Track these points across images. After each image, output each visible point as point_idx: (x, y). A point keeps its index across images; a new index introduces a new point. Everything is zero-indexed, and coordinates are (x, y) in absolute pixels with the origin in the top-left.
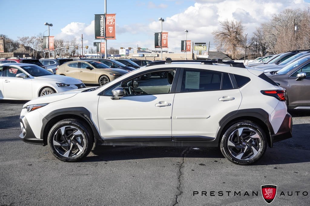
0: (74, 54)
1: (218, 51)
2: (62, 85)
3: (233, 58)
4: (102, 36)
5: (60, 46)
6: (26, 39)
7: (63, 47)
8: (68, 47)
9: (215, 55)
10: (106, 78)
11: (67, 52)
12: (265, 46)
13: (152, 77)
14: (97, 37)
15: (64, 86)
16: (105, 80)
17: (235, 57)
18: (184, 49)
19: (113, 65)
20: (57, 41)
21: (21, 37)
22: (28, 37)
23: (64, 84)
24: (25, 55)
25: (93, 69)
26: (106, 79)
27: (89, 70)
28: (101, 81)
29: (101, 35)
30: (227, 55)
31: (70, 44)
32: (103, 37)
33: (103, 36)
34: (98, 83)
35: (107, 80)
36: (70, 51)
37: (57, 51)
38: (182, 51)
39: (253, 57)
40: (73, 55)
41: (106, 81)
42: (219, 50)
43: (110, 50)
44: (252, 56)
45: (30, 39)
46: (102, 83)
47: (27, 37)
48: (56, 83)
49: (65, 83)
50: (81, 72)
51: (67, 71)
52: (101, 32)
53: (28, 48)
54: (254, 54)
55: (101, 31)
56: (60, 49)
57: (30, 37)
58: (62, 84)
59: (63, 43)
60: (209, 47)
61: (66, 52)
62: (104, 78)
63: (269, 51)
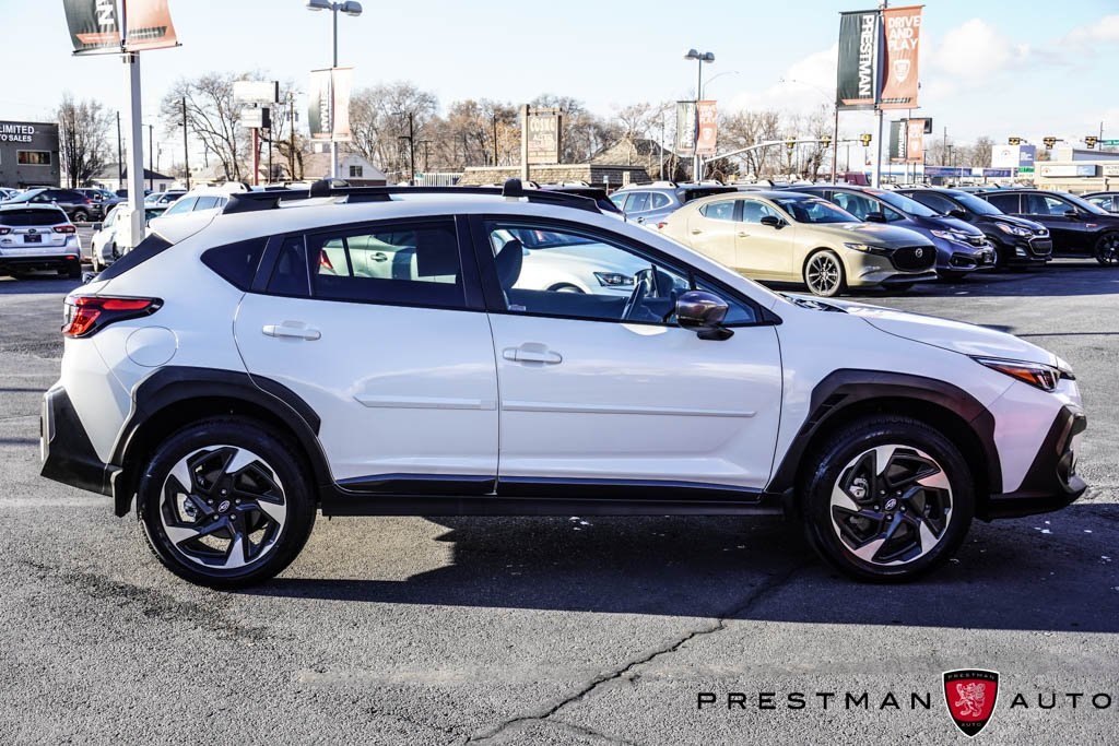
0: (817, 165)
2: (615, 279)
4: (864, 97)
5: (764, 137)
6: (640, 112)
7: (775, 138)
8: (793, 141)
10: (830, 262)
11: (790, 159)
14: (845, 101)
15: (622, 283)
16: (827, 266)
19: (878, 210)
20: (756, 116)
21: (623, 107)
22: (648, 105)
23: (623, 277)
24: (628, 173)
25: (786, 227)
26: (830, 265)
27: (773, 228)
28: (813, 270)
29: (862, 93)
31: (803, 124)
32: (868, 101)
33: (868, 97)
34: (803, 281)
35: (834, 267)
36: (799, 157)
37: (754, 154)
40: (812, 170)
41: (831, 271)
43: (979, 150)
45: (655, 113)
46: (814, 278)
47: (643, 103)
48: (595, 273)
49: (626, 274)
50: (743, 235)
51: (695, 233)
52: (860, 79)
53: (644, 146)
55: (863, 77)
56: (766, 149)
57: (655, 104)
58: (613, 275)
59: (776, 125)
61: (787, 160)
62: (823, 260)
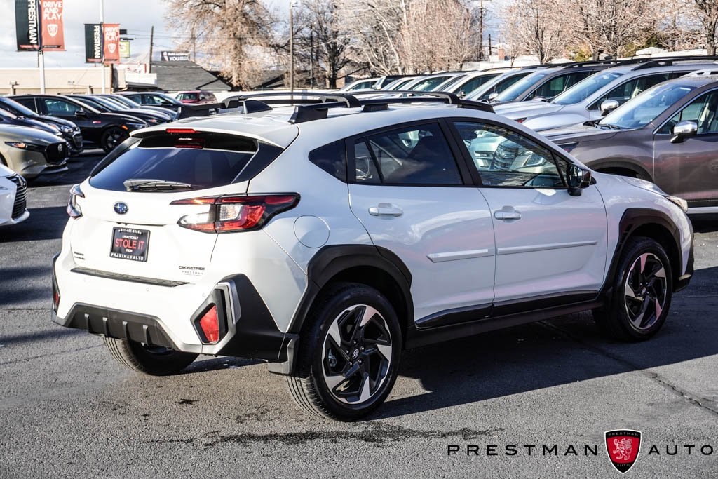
1: (163, 59)
3: (234, 83)
9: (171, 74)
12: (339, 43)
13: (85, 151)
17: (244, 78)
18: (97, 54)
30: (215, 73)
38: (87, 62)
39: (301, 81)
42: (165, 54)
44: (297, 77)
54: (302, 69)
60: (152, 44)
63: (349, 57)
